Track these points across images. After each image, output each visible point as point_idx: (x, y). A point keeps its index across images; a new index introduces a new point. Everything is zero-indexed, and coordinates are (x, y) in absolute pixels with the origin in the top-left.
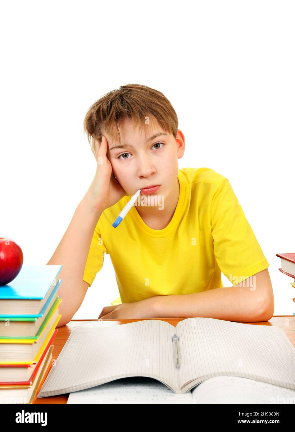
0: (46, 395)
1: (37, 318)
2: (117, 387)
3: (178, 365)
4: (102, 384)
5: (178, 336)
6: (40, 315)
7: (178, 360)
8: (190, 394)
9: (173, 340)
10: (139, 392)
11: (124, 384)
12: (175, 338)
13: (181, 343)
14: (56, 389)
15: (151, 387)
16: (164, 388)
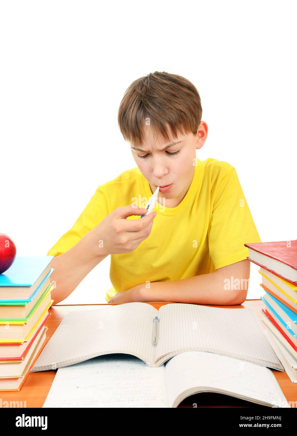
0: (38, 370)
1: (27, 302)
2: (100, 362)
3: (155, 344)
4: (86, 360)
5: (158, 318)
6: (29, 300)
7: (155, 339)
8: (163, 367)
9: (154, 322)
10: (119, 366)
11: (106, 360)
12: (156, 320)
13: (161, 324)
14: (46, 365)
15: (129, 362)
16: (141, 363)
